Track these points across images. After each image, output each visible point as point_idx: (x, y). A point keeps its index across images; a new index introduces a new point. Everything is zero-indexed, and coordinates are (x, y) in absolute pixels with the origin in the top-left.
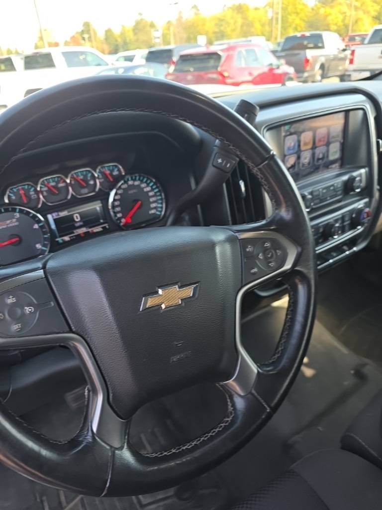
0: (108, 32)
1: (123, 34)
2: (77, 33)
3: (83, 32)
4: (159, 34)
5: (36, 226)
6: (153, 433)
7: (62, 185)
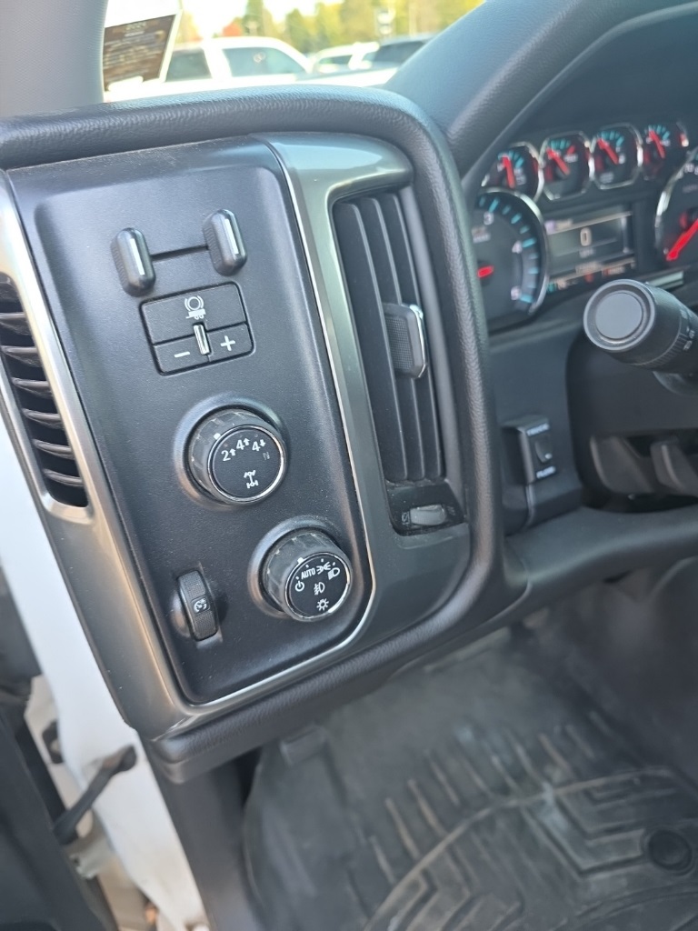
0: (294, 17)
1: (319, 21)
2: (237, 20)
3: (246, 18)
4: (387, 18)
5: (517, 248)
6: (564, 734)
7: (571, 158)
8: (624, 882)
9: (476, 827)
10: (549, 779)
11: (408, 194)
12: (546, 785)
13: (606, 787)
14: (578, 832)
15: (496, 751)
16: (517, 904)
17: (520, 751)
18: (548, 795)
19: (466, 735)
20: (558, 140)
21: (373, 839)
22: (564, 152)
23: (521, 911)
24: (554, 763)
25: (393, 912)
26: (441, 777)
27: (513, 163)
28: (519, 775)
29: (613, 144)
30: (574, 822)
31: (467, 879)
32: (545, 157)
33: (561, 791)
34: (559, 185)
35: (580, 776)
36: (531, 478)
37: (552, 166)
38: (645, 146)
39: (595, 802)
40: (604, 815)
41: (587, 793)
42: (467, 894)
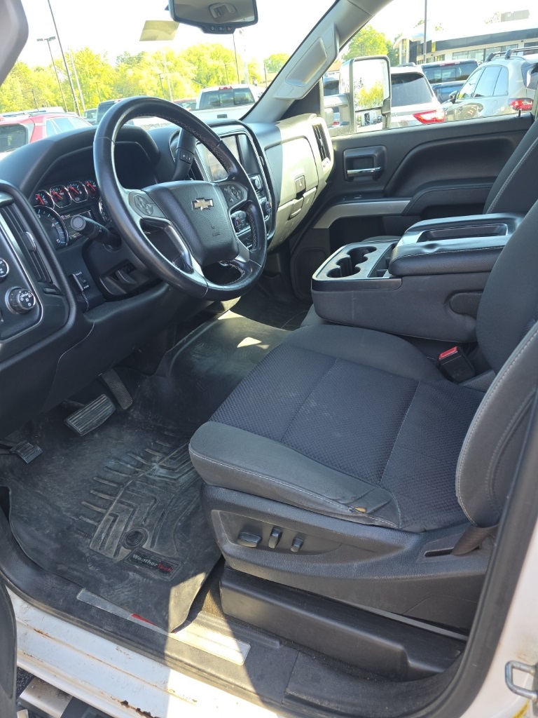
5: (53, 225)
6: (155, 444)
7: (62, 194)
8: (192, 474)
9: (128, 488)
10: (155, 462)
11: (14, 206)
12: (154, 464)
13: (178, 452)
14: (171, 470)
15: (127, 463)
16: (154, 500)
17: (139, 458)
18: (156, 466)
19: (112, 463)
20: (55, 188)
21: (81, 517)
22: (59, 192)
23: (155, 502)
24: (155, 456)
25: (101, 533)
26: (106, 482)
27: (41, 197)
28: (141, 466)
29: (75, 187)
30: (168, 469)
31: (129, 505)
32: (52, 194)
33: (161, 463)
34: (61, 203)
35: (167, 454)
36: (82, 289)
37: (56, 197)
38: (87, 188)
39: (175, 459)
40: (179, 461)
41: (171, 458)
42: (131, 509)
